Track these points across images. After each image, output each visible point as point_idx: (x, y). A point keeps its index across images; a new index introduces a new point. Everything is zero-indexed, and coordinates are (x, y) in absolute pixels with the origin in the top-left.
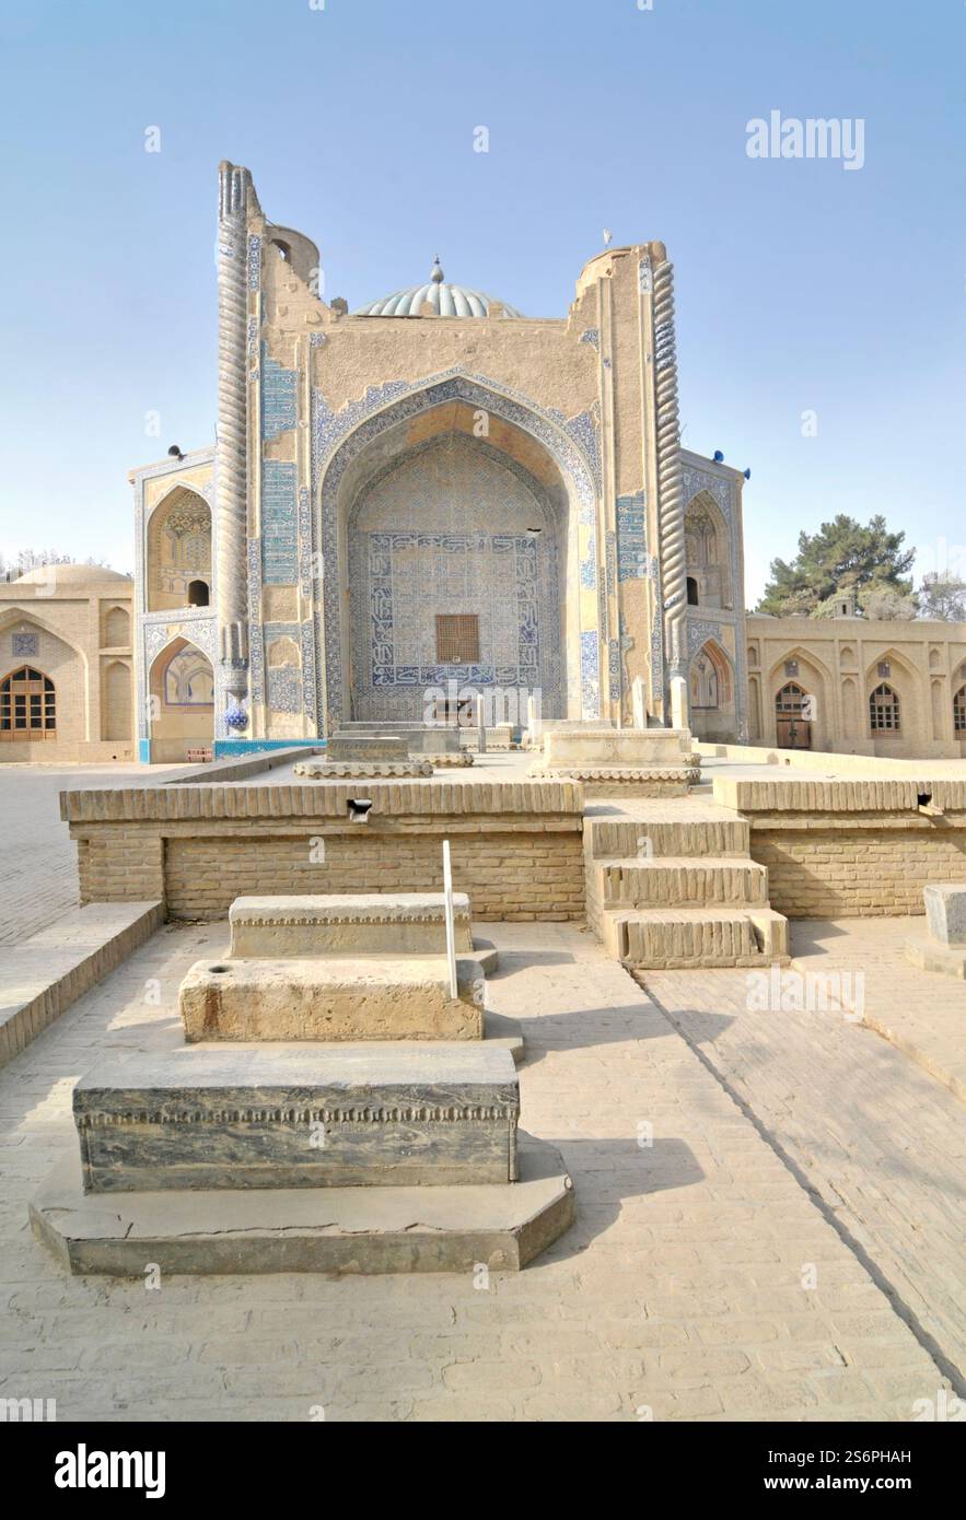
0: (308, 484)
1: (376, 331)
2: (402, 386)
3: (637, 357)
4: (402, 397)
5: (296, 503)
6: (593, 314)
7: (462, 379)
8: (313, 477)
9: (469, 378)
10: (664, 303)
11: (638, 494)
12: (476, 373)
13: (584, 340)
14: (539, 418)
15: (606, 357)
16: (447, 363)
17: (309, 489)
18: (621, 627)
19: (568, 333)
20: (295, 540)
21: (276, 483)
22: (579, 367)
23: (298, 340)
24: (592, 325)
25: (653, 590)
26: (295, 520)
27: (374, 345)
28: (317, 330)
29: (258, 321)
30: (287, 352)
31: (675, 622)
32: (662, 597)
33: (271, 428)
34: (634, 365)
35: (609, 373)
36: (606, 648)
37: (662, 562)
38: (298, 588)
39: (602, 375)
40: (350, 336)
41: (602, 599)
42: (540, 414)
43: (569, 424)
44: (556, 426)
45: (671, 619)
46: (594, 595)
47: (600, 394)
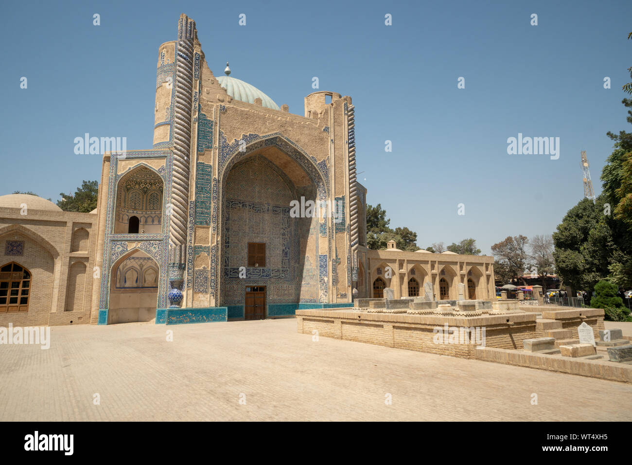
0: (217, 177)
1: (247, 110)
2: (256, 136)
3: (342, 141)
4: (256, 141)
5: (211, 185)
6: (327, 120)
7: (280, 138)
8: (219, 173)
9: (282, 138)
10: (351, 122)
11: (343, 197)
12: (285, 136)
13: (324, 130)
14: (307, 160)
15: (332, 139)
16: (274, 130)
17: (217, 179)
18: (336, 253)
19: (319, 126)
20: (210, 203)
21: (203, 174)
22: (322, 141)
23: (215, 107)
24: (327, 125)
25: (348, 238)
26: (210, 193)
27: (246, 116)
28: (223, 104)
29: (198, 94)
30: (209, 112)
31: (356, 252)
32: (351, 241)
33: (202, 146)
34: (341, 144)
35: (333, 146)
36: (331, 263)
37: (351, 226)
38: (210, 229)
39: (330, 146)
40: (236, 110)
41: (330, 241)
42: (308, 158)
43: (318, 164)
44: (314, 164)
45: (354, 251)
46: (327, 239)
47: (329, 154)
